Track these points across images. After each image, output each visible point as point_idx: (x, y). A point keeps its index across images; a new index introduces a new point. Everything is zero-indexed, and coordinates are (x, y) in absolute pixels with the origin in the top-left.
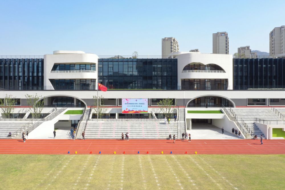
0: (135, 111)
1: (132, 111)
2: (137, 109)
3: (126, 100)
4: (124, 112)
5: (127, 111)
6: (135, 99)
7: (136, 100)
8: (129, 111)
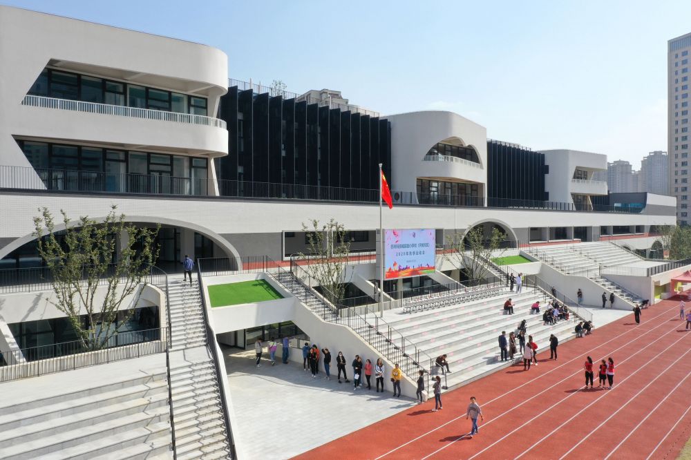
0: (411, 268)
1: (406, 271)
2: (415, 261)
3: (394, 233)
4: (389, 276)
5: (396, 271)
6: (412, 232)
7: (414, 236)
8: (400, 270)
